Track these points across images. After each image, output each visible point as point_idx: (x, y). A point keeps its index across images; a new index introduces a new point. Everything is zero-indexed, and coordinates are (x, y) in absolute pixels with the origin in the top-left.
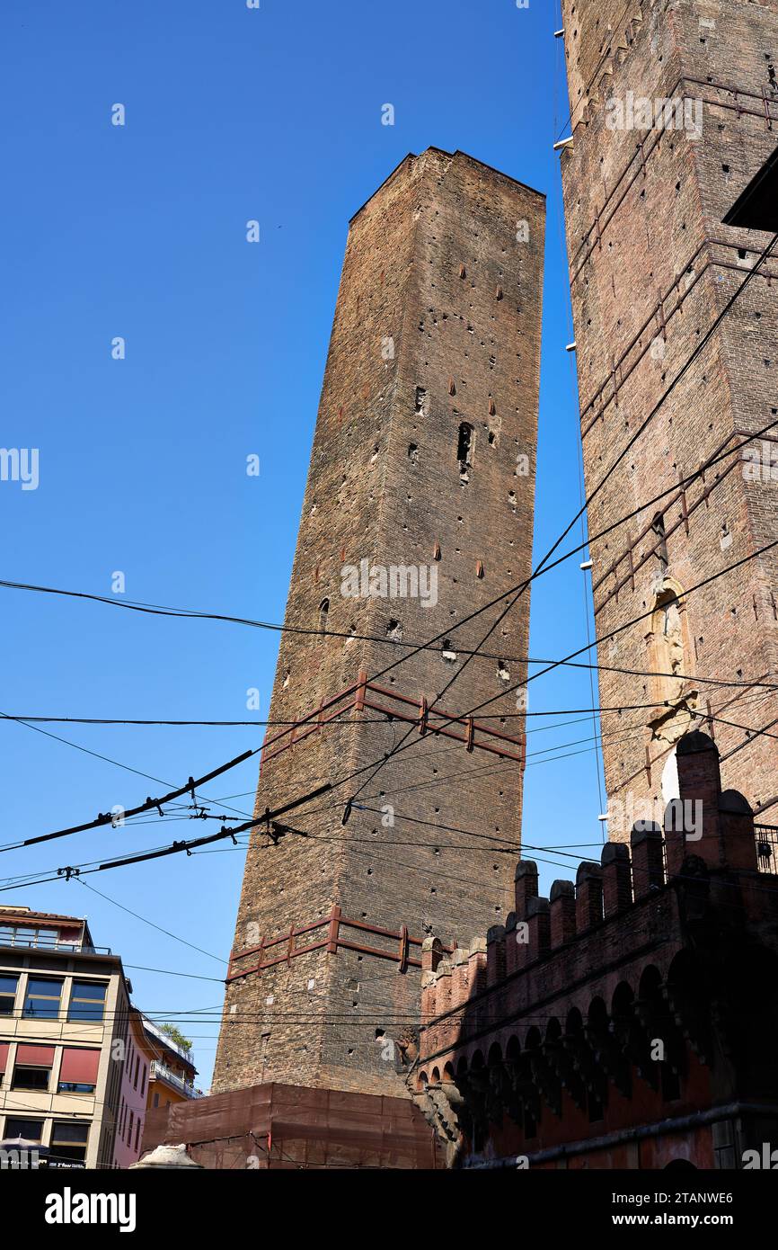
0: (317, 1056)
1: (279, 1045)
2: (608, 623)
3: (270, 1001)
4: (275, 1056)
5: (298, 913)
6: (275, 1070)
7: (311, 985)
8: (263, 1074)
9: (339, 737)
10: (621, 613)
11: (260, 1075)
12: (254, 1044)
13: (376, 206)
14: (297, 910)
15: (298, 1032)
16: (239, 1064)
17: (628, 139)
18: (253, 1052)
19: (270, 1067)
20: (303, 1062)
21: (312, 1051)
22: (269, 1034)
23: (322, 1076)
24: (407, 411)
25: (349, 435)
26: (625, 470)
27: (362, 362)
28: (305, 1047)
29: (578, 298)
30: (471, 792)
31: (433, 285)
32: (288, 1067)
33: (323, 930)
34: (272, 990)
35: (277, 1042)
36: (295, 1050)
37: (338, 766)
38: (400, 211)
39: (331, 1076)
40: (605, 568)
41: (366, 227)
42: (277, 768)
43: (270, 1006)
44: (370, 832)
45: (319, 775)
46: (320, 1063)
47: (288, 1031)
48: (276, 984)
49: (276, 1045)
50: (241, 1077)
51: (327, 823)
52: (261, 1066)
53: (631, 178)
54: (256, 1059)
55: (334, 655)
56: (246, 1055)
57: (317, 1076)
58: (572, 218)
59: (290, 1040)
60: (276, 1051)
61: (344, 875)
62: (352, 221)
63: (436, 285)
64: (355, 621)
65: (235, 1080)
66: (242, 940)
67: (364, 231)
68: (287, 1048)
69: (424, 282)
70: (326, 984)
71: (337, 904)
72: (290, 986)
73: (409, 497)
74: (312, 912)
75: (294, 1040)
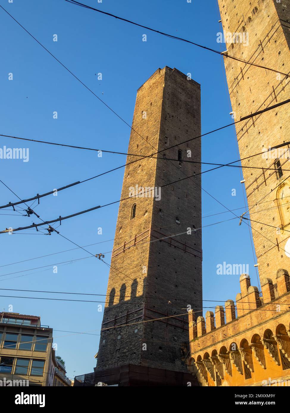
0: (140, 356)
1: (124, 353)
2: (254, 199)
3: (119, 337)
4: (122, 356)
5: (129, 307)
6: (123, 362)
7: (136, 331)
8: (117, 363)
9: (143, 247)
10: (260, 195)
11: (116, 364)
12: (113, 353)
13: (147, 85)
14: (129, 306)
15: (132, 348)
16: (107, 360)
17: (255, 44)
18: (113, 356)
19: (120, 361)
20: (135, 358)
21: (138, 354)
22: (119, 349)
23: (142, 363)
24: (162, 144)
25: (141, 152)
26: (259, 148)
27: (145, 130)
28: (135, 353)
29: (233, 97)
30: (186, 267)
31: (169, 106)
32: (128, 360)
33: (140, 312)
34: (120, 334)
35: (123, 352)
36: (130, 354)
37: (143, 256)
38: (157, 85)
39: (145, 363)
40: (252, 181)
41: (144, 91)
42: (118, 259)
43: (119, 339)
44: (155, 279)
45: (135, 260)
46: (141, 358)
47: (127, 348)
48: (121, 332)
49: (122, 353)
50: (108, 365)
51: (140, 275)
52: (117, 360)
53: (257, 55)
54: (114, 358)
55: (139, 221)
56: (110, 357)
57: (140, 363)
58: (229, 74)
59: (128, 351)
60: (122, 355)
61: (147, 293)
62: (138, 90)
63: (170, 106)
64: (147, 209)
65: (106, 366)
66: (107, 318)
67: (143, 93)
68: (127, 354)
69: (166, 105)
70: (142, 330)
71: (145, 303)
72: (128, 332)
73: (164, 170)
74: (135, 306)
75: (130, 351)
